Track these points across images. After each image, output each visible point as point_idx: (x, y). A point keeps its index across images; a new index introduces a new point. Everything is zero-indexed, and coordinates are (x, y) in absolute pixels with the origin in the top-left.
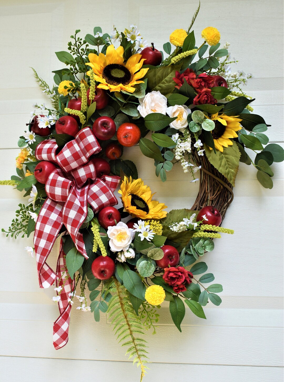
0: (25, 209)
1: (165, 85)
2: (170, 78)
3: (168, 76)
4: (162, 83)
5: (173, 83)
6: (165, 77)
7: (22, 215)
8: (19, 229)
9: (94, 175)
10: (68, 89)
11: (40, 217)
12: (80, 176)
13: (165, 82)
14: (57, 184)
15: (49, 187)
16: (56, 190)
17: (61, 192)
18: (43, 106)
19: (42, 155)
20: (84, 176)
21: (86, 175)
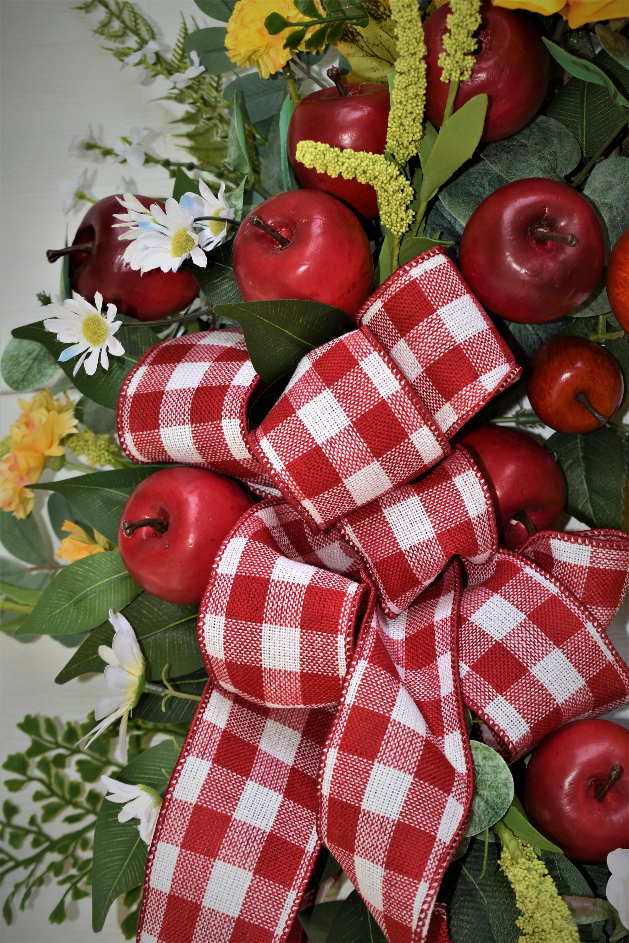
0: (58, 746)
7: (41, 781)
8: (27, 863)
9: (483, 536)
10: (287, 32)
11: (173, 813)
12: (404, 545)
14: (270, 605)
15: (222, 627)
16: (265, 644)
17: (298, 651)
18: (130, 143)
19: (161, 430)
20: (427, 544)
21: (440, 537)
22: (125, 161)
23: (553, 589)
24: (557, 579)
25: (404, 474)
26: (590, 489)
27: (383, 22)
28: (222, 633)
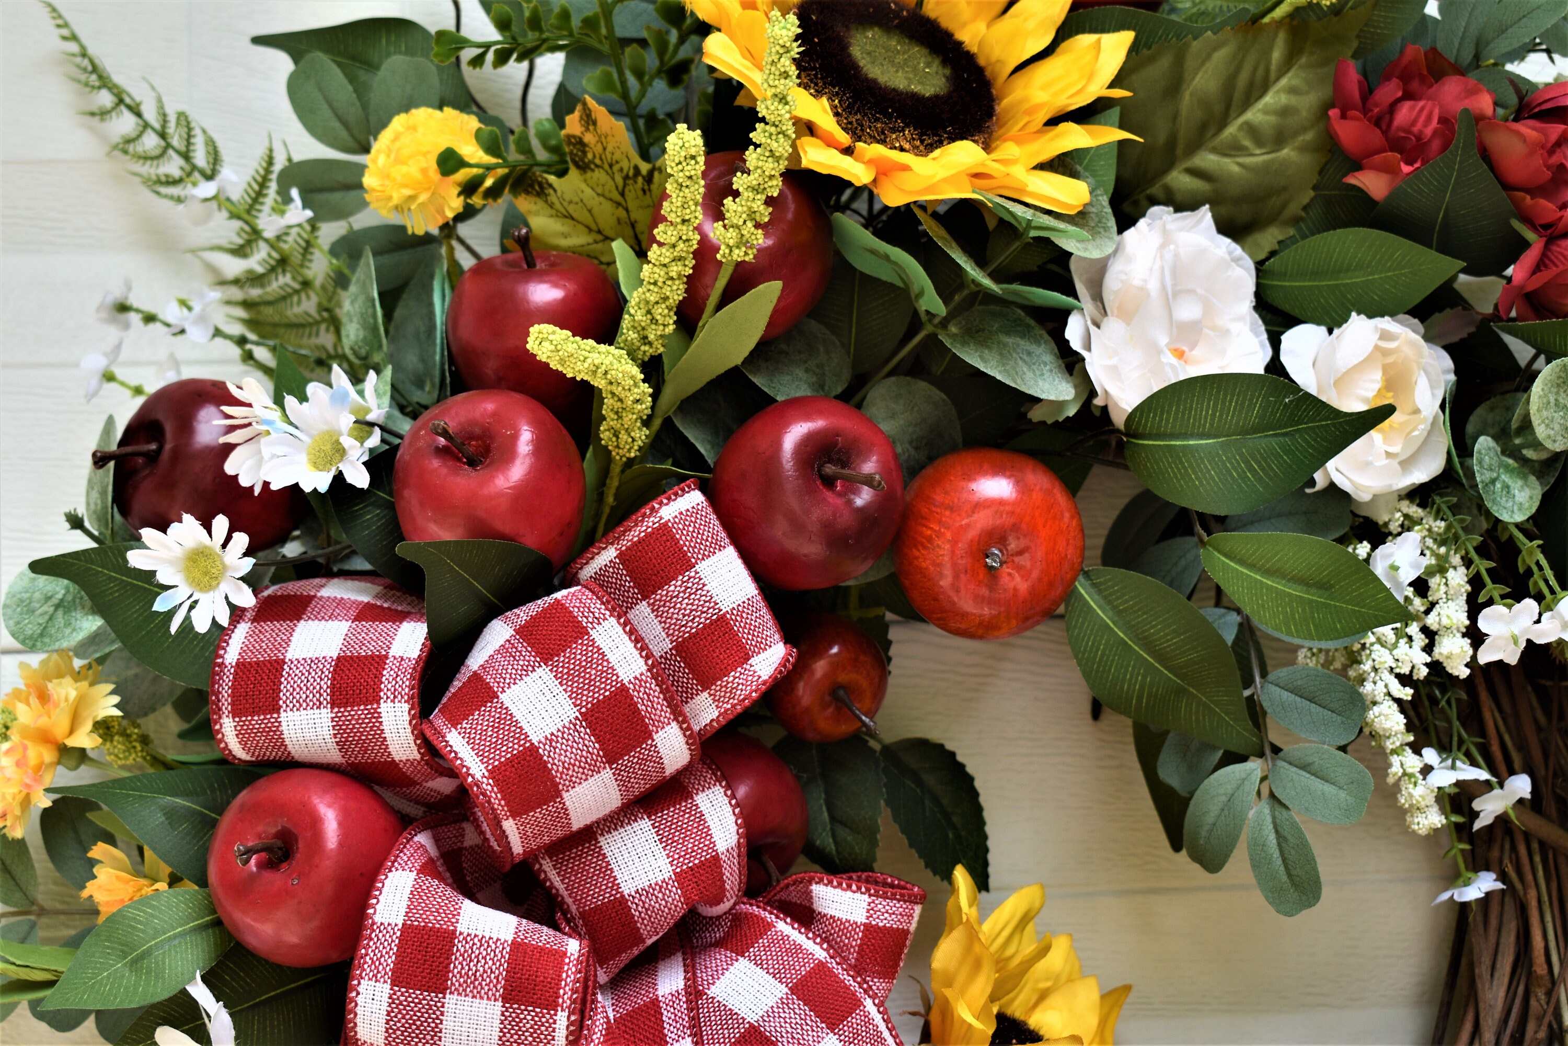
1: (1239, 164)
2: (1284, 112)
3: (1268, 99)
4: (1214, 150)
5: (1302, 149)
6: (1249, 100)
9: (732, 877)
12: (628, 888)
13: (1247, 143)
14: (456, 968)
15: (386, 999)
17: (496, 1035)
18: (190, 309)
19: (283, 714)
20: (661, 886)
21: (679, 877)
22: (183, 331)
23: (820, 953)
24: (826, 940)
25: (639, 787)
26: (833, 818)
27: (589, 174)
28: (385, 1007)
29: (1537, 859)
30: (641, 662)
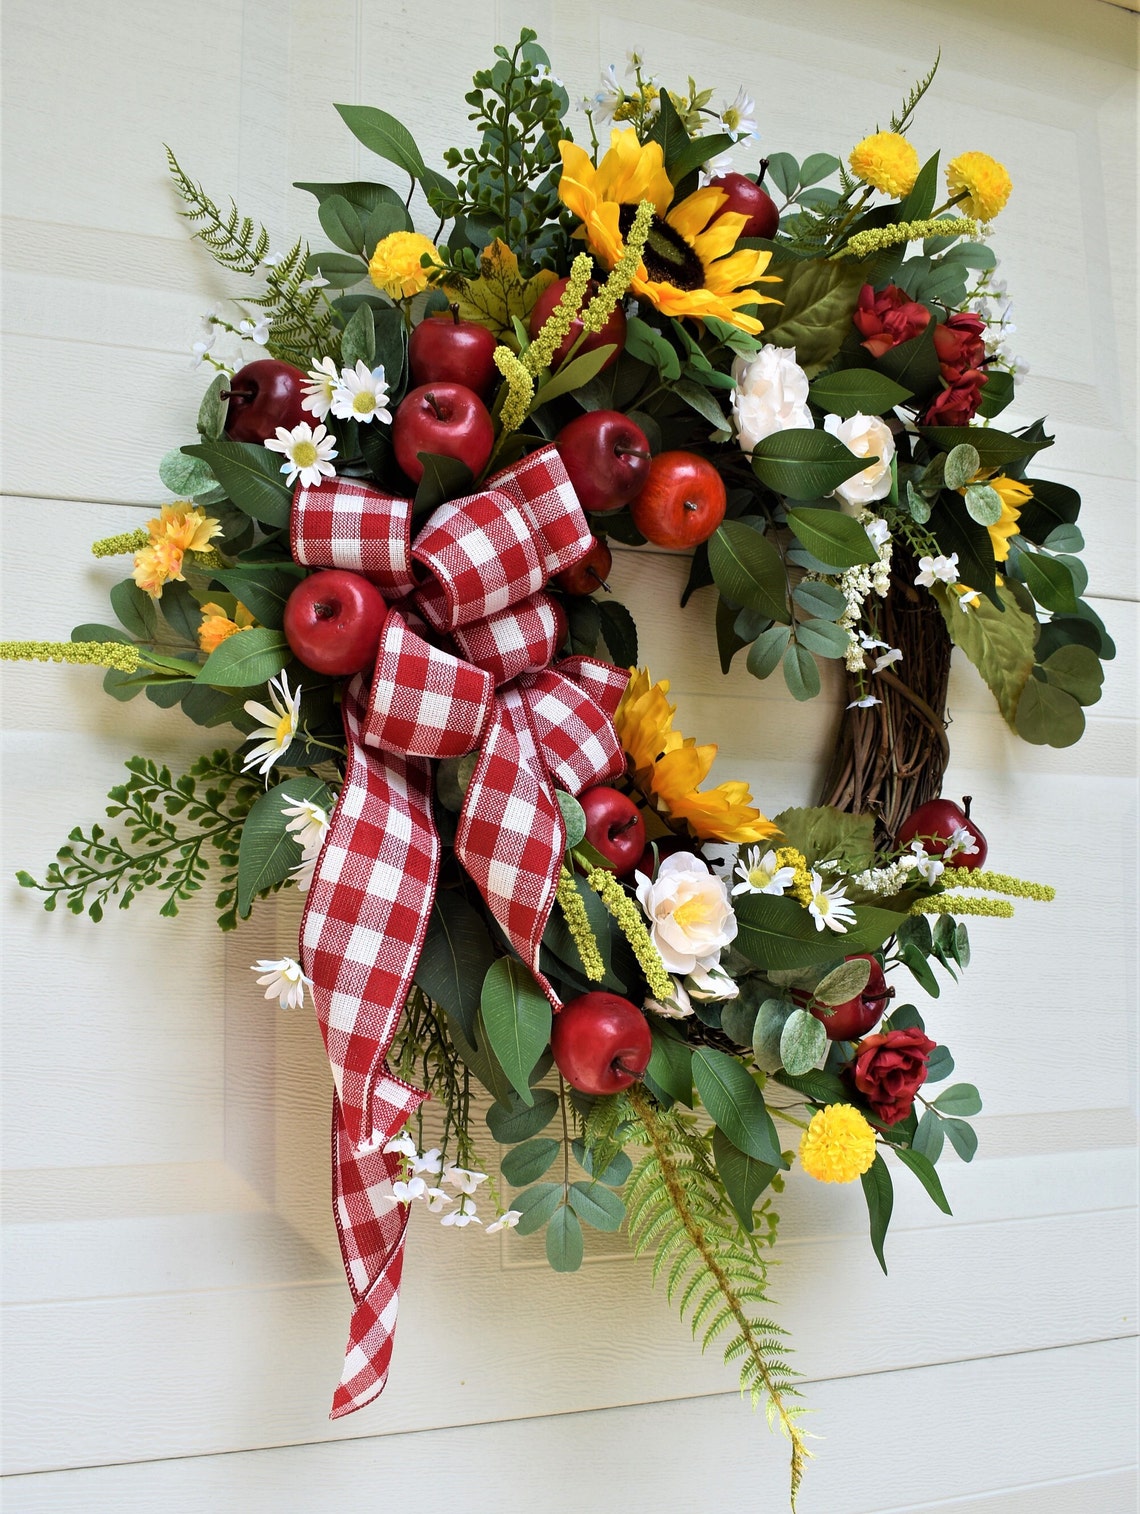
0: (157, 783)
1: (809, 330)
2: (832, 307)
3: (825, 299)
4: (797, 321)
5: (837, 327)
6: (816, 300)
7: (135, 810)
8: (109, 875)
10: (433, 269)
11: (341, 824)
12: (502, 650)
13: (814, 320)
14: (429, 678)
15: (392, 690)
16: (423, 706)
17: (448, 713)
18: (254, 326)
19: (333, 540)
20: (520, 651)
21: (529, 647)
23: (587, 697)
24: (587, 689)
25: (518, 597)
27: (490, 281)
28: (391, 694)
29: (887, 694)
30: (528, 532)
